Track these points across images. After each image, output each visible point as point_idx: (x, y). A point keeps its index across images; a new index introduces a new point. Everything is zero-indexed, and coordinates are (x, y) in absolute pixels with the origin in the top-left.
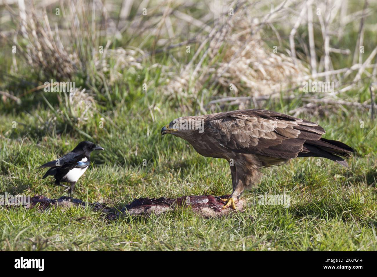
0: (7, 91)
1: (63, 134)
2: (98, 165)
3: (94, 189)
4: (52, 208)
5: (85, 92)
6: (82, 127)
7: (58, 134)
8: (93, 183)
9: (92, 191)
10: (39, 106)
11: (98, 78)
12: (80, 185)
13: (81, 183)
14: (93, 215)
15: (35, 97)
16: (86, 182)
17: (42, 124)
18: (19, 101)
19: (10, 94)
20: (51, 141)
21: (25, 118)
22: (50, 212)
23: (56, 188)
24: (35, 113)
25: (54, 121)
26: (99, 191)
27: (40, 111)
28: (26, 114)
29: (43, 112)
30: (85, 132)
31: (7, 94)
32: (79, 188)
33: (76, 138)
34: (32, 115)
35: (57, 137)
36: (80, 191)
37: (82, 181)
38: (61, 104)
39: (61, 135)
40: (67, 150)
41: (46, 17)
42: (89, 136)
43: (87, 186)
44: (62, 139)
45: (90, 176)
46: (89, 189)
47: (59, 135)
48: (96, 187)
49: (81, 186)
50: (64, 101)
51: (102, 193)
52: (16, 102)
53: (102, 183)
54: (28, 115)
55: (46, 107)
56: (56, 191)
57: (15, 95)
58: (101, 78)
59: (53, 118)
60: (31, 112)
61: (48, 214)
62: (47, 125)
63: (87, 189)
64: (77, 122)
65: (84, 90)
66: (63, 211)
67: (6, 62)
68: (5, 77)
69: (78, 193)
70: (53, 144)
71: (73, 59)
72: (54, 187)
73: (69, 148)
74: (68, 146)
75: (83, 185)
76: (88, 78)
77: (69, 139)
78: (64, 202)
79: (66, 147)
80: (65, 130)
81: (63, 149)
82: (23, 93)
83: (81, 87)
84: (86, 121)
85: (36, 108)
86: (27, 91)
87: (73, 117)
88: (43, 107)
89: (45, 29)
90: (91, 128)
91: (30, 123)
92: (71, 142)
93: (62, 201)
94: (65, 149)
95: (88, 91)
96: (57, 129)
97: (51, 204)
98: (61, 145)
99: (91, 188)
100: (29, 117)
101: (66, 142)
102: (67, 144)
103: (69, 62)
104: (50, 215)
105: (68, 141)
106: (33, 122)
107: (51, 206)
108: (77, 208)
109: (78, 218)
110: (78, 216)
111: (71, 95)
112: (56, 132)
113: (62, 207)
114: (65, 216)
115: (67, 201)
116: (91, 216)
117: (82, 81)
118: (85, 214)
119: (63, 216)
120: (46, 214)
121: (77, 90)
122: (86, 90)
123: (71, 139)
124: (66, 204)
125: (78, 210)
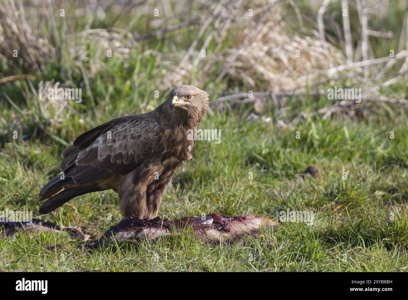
1: (31, 140)
3: (71, 209)
4: (17, 234)
5: (59, 87)
6: (56, 131)
7: (25, 140)
9: (68, 211)
10: (1, 104)
11: (75, 69)
14: (70, 242)
17: (5, 128)
20: (17, 149)
22: (15, 238)
23: (23, 208)
25: (21, 124)
26: (77, 211)
27: (2, 111)
29: (5, 111)
30: (60, 137)
33: (48, 145)
35: (24, 143)
38: (28, 102)
39: (29, 141)
40: (37, 159)
42: (64, 143)
44: (31, 146)
47: (27, 141)
48: (74, 207)
50: (32, 98)
51: (80, 215)
53: (81, 201)
55: (10, 107)
58: (80, 69)
59: (19, 119)
61: (13, 241)
62: (11, 129)
63: (62, 209)
64: (50, 124)
65: (58, 84)
66: (31, 237)
69: (51, 214)
70: (19, 153)
71: (44, 45)
72: (20, 206)
73: (40, 157)
74: (38, 154)
76: (63, 69)
77: (39, 146)
78: (34, 225)
79: (35, 156)
80: (35, 134)
81: (32, 158)
83: (53, 81)
84: (60, 123)
87: (43, 118)
88: (6, 106)
89: (8, 7)
90: (67, 132)
92: (42, 150)
94: (34, 159)
95: (63, 85)
96: (24, 134)
97: (17, 228)
98: (29, 154)
99: (67, 208)
101: (36, 149)
102: (37, 152)
103: (38, 49)
104: (15, 242)
105: (38, 149)
107: (17, 231)
108: (49, 234)
109: (50, 246)
110: (50, 243)
111: (40, 90)
112: (23, 137)
113: (31, 232)
114: (34, 244)
115: (38, 226)
116: (68, 244)
117: (55, 73)
118: (60, 241)
119: (31, 244)
120: (11, 241)
121: (48, 83)
122: (60, 83)
123: (42, 147)
124: (36, 229)
125: (50, 236)
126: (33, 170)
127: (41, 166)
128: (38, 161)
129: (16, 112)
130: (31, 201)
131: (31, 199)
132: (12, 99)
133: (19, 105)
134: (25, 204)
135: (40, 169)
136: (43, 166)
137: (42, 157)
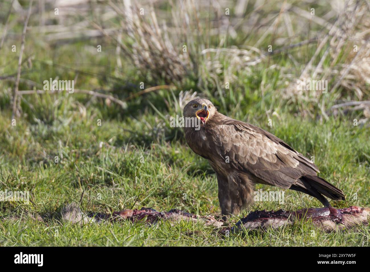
0: (111, 93)
1: (172, 142)
2: (212, 175)
3: (207, 201)
4: (160, 222)
5: (196, 95)
7: (167, 141)
8: (205, 195)
9: (204, 203)
10: (146, 111)
11: (210, 80)
12: (191, 196)
13: (192, 195)
14: (205, 229)
15: (142, 101)
16: (198, 193)
17: (149, 131)
18: (124, 105)
19: (114, 97)
20: (160, 149)
21: (132, 125)
22: (158, 226)
23: (165, 200)
24: (142, 118)
25: (163, 127)
26: (211, 203)
27: (147, 116)
28: (132, 119)
29: (150, 117)
31: (112, 97)
32: (191, 199)
33: (187, 146)
34: (138, 120)
35: (166, 144)
36: (191, 203)
37: (193, 193)
38: (170, 109)
39: (171, 143)
40: (177, 158)
41: (153, 14)
43: (199, 198)
44: (172, 147)
45: (202, 187)
46: (202, 201)
47: (169, 142)
48: (209, 199)
49: (192, 198)
50: (174, 106)
51: (215, 206)
52: (121, 106)
53: (215, 194)
54: (135, 121)
55: (154, 113)
56: (165, 203)
57: (120, 99)
58: (214, 80)
59: (162, 124)
60: (138, 117)
61: (156, 228)
62: (155, 132)
63: (199, 201)
65: (195, 93)
66: (172, 225)
67: (109, 63)
68: (109, 79)
69: (189, 205)
70: (161, 152)
71: (184, 59)
72: (163, 199)
73: (180, 156)
74: (178, 154)
75: (195, 197)
76: (200, 81)
77: (179, 146)
78: (174, 215)
79: (176, 155)
80: (175, 138)
81: (173, 157)
82: (129, 96)
83: (191, 90)
85: (143, 112)
86: (133, 94)
88: (151, 112)
89: (152, 27)
91: (137, 129)
92: (181, 150)
93: (172, 214)
94: (175, 158)
95: (200, 94)
96: (166, 136)
97: (160, 217)
98: (171, 153)
99: (203, 200)
100: (136, 123)
101: (176, 150)
102: (177, 152)
103: (178, 63)
104: (158, 229)
105: (178, 149)
106: (140, 128)
107: (159, 220)
108: (187, 222)
109: (189, 232)
110: (189, 230)
111: (180, 99)
112: (165, 139)
113: (172, 220)
114: (174, 231)
115: (177, 215)
116: (204, 230)
117: (193, 84)
118: (197, 228)
119: (172, 230)
120: (154, 228)
121: (187, 93)
122: (198, 93)
123: (181, 147)
124: (176, 218)
125: (188, 224)
126: (174, 168)
127: (181, 164)
128: (178, 160)
129: (160, 117)
130: (172, 194)
131: (172, 192)
132: (156, 106)
133: (162, 112)
134: (167, 196)
135: (180, 166)
136: (183, 163)
137: (182, 156)
